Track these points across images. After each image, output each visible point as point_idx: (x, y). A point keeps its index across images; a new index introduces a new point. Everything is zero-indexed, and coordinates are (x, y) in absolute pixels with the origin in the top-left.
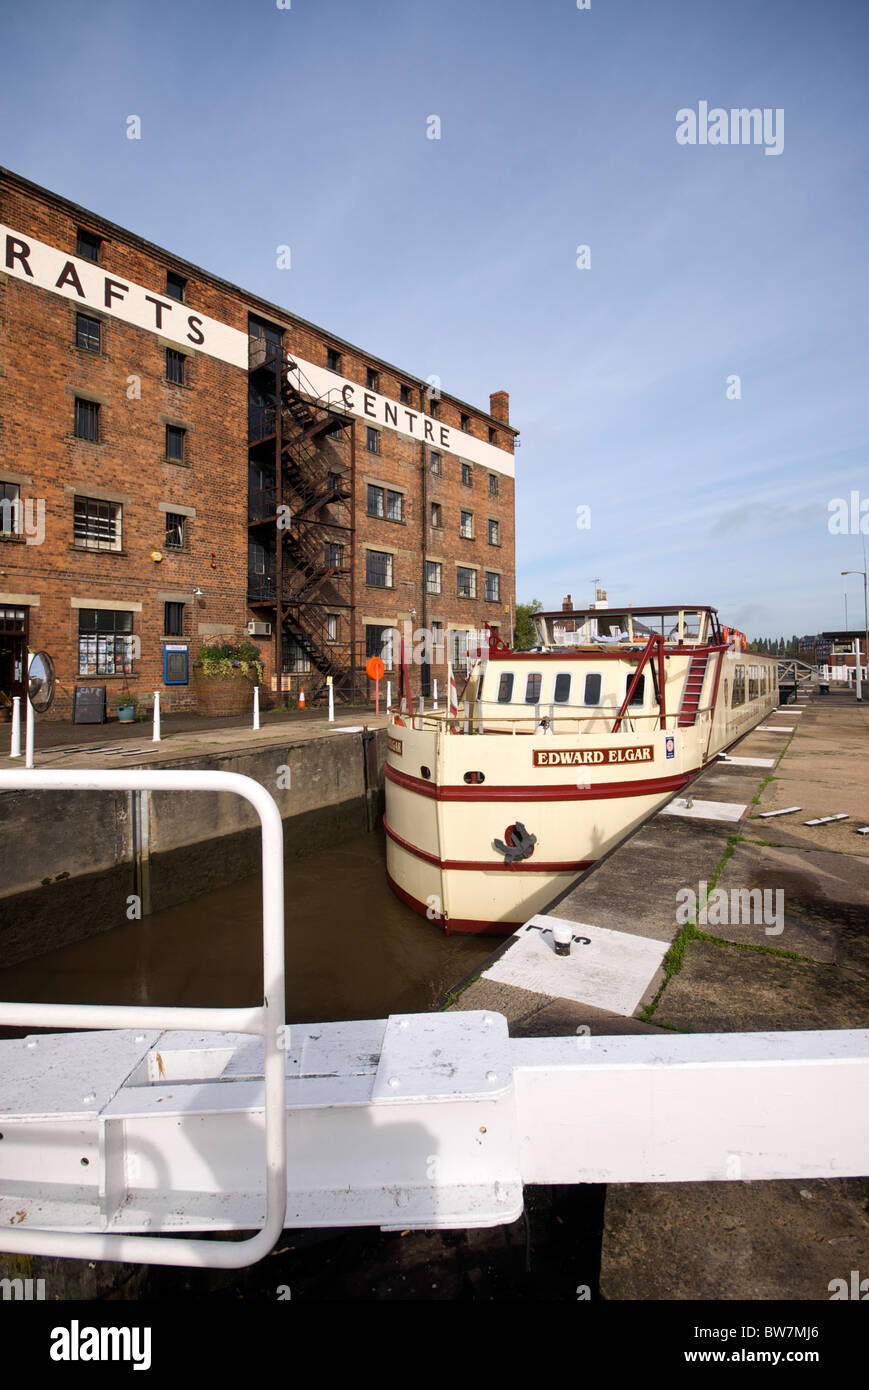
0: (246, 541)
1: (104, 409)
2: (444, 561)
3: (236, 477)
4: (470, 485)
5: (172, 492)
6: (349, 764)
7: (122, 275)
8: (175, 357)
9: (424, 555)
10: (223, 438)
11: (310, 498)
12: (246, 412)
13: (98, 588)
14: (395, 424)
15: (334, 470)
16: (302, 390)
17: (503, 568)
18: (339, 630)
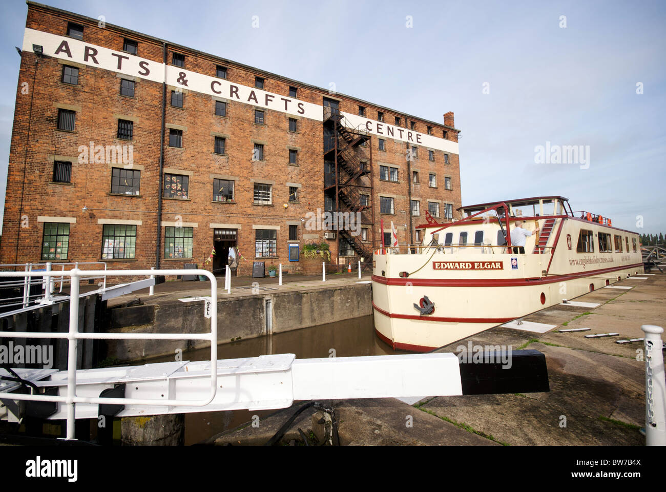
0: (323, 196)
1: (265, 146)
2: (421, 200)
3: (318, 168)
4: (434, 161)
5: (292, 178)
6: (364, 298)
7: (272, 92)
8: (293, 121)
9: (410, 197)
10: (313, 152)
11: (351, 174)
12: (322, 139)
13: (263, 220)
14: (393, 136)
15: (363, 161)
16: (347, 126)
17: (454, 201)
18: (368, 235)
